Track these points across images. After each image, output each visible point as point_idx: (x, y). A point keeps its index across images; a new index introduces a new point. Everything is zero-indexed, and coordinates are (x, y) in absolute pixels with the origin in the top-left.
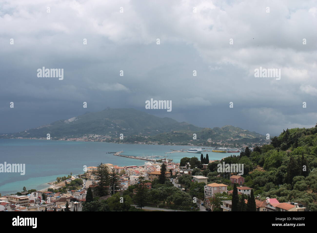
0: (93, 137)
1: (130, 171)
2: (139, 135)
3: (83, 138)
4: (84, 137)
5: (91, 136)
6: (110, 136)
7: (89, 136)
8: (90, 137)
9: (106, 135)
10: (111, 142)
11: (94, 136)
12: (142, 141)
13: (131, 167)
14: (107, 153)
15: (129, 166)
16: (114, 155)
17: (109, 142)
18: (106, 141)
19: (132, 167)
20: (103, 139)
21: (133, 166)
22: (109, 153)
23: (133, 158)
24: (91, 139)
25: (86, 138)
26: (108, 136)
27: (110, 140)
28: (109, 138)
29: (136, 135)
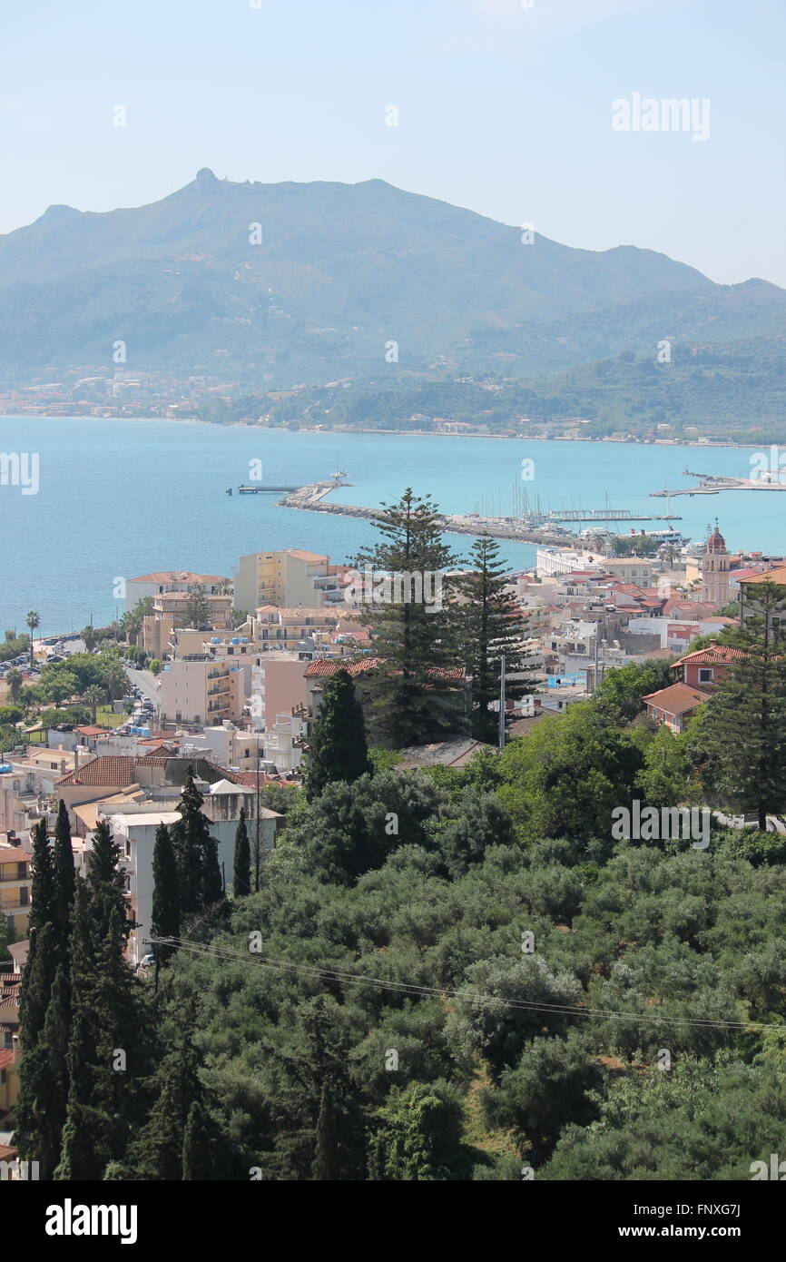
0: (101, 387)
2: (433, 372)
3: (33, 391)
4: (36, 388)
5: (91, 380)
6: (225, 377)
7: (74, 378)
8: (85, 386)
9: (195, 373)
10: (238, 418)
11: (108, 381)
16: (284, 503)
17: (218, 420)
18: (203, 415)
20: (176, 398)
22: (242, 492)
24: (92, 399)
25: (58, 394)
26: (206, 378)
27: (230, 405)
28: (219, 395)
29: (412, 370)
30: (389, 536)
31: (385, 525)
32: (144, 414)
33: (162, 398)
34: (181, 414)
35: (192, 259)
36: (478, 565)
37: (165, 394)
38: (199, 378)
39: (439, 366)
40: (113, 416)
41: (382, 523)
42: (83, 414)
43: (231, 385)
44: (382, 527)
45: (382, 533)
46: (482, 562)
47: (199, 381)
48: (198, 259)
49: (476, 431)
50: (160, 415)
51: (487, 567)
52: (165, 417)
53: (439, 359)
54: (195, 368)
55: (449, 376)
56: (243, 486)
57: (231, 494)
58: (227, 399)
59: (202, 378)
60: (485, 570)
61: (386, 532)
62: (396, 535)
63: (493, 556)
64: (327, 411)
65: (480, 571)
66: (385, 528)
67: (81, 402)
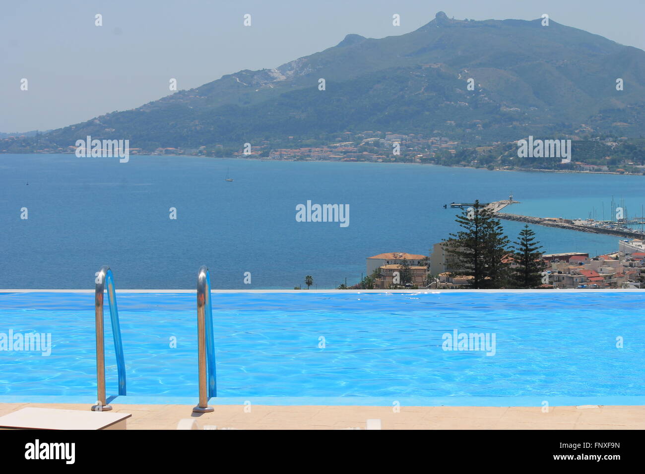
0: (377, 144)
1: (560, 272)
2: (577, 134)
3: (336, 147)
4: (338, 145)
5: (371, 140)
6: (452, 138)
7: (361, 139)
8: (367, 143)
9: (434, 136)
10: (458, 163)
11: (382, 140)
12: (591, 160)
13: (561, 258)
14: (445, 206)
15: (556, 255)
17: (446, 164)
18: (437, 161)
19: (566, 258)
20: (422, 150)
21: (569, 254)
22: (453, 207)
23: (564, 227)
24: (371, 151)
25: (350, 148)
26: (441, 139)
27: (454, 155)
28: (449, 149)
29: (565, 133)
30: (465, 227)
31: (463, 221)
32: (402, 160)
33: (414, 150)
34: (423, 160)
35: (432, 67)
36: (523, 244)
37: (416, 148)
38: (436, 139)
39: (581, 131)
40: (383, 162)
41: (462, 220)
42: (365, 161)
43: (456, 143)
44: (461, 222)
45: (461, 226)
46: (525, 243)
47: (436, 140)
48: (436, 67)
49: (600, 170)
50: (411, 161)
51: (528, 245)
52: (415, 162)
53: (581, 126)
54: (435, 132)
55: (585, 137)
56: (454, 203)
57: (446, 208)
58: (453, 151)
59: (438, 139)
60: (527, 247)
61: (463, 225)
62: (469, 227)
63: (532, 239)
64: (511, 158)
65: (524, 248)
66: (463, 223)
67: (365, 153)
